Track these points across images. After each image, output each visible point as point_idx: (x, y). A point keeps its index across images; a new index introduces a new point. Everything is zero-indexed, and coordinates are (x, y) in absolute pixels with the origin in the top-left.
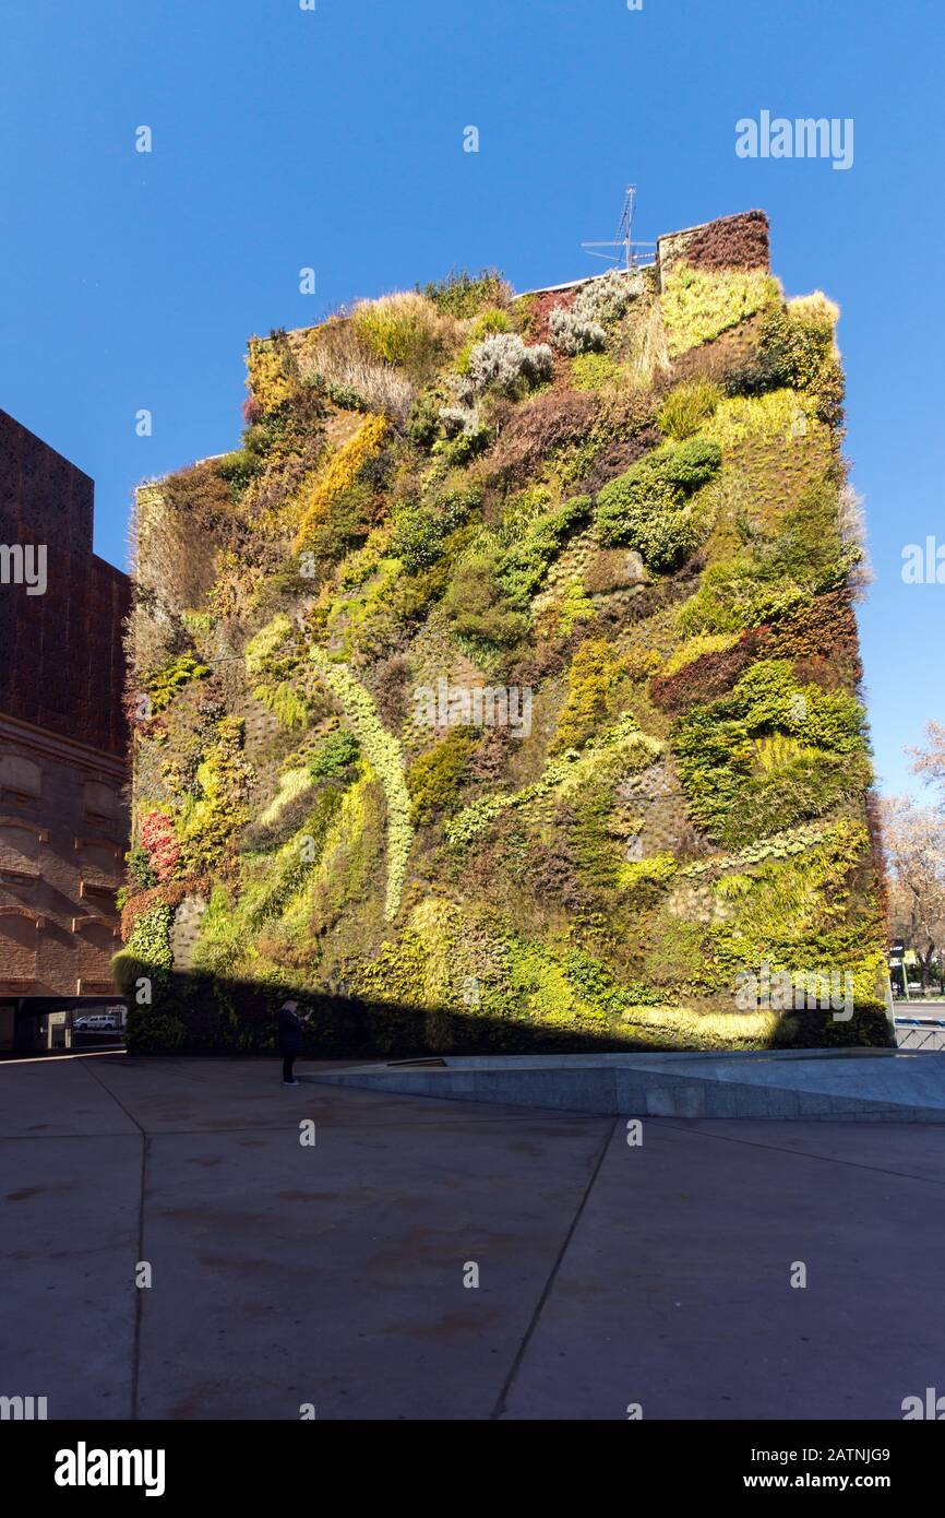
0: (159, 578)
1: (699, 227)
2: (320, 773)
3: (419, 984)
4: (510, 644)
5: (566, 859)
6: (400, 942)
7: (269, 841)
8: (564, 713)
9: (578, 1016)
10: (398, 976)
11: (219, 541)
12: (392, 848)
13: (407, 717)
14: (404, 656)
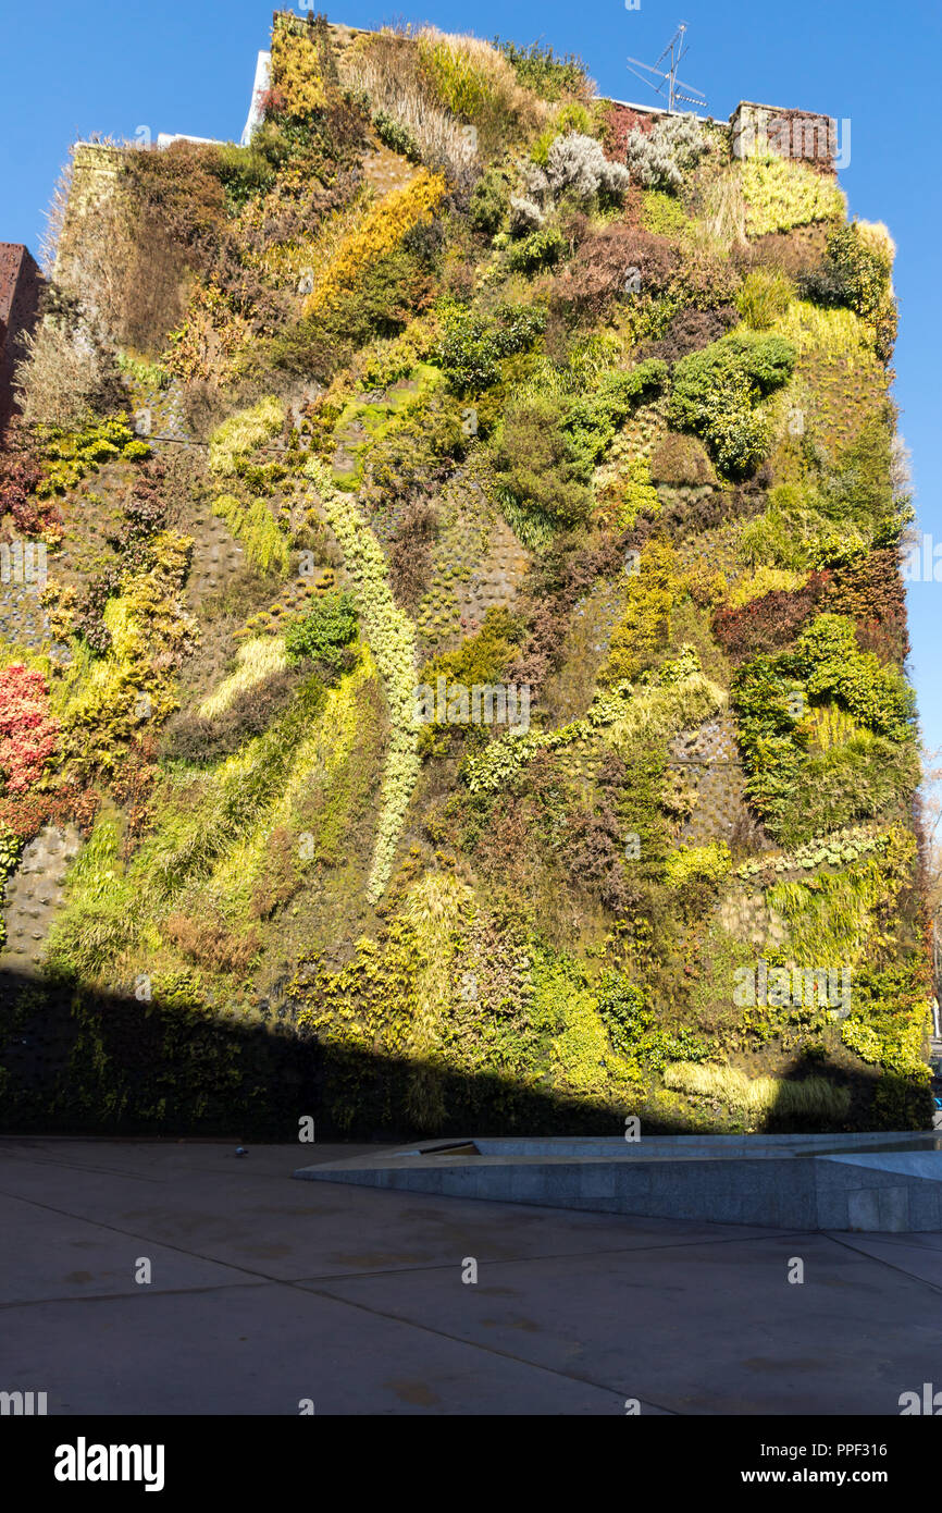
0: (89, 286)
1: (777, 108)
2: (304, 651)
3: (407, 1013)
4: (567, 523)
5: (610, 834)
6: (383, 940)
7: (204, 747)
8: (619, 632)
9: (610, 1075)
10: (374, 997)
11: (196, 262)
12: (388, 786)
13: (426, 593)
14: (432, 504)
